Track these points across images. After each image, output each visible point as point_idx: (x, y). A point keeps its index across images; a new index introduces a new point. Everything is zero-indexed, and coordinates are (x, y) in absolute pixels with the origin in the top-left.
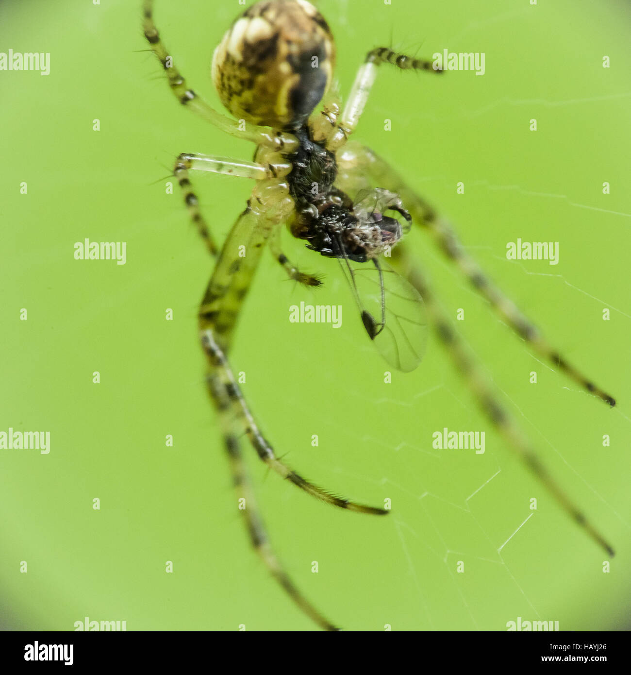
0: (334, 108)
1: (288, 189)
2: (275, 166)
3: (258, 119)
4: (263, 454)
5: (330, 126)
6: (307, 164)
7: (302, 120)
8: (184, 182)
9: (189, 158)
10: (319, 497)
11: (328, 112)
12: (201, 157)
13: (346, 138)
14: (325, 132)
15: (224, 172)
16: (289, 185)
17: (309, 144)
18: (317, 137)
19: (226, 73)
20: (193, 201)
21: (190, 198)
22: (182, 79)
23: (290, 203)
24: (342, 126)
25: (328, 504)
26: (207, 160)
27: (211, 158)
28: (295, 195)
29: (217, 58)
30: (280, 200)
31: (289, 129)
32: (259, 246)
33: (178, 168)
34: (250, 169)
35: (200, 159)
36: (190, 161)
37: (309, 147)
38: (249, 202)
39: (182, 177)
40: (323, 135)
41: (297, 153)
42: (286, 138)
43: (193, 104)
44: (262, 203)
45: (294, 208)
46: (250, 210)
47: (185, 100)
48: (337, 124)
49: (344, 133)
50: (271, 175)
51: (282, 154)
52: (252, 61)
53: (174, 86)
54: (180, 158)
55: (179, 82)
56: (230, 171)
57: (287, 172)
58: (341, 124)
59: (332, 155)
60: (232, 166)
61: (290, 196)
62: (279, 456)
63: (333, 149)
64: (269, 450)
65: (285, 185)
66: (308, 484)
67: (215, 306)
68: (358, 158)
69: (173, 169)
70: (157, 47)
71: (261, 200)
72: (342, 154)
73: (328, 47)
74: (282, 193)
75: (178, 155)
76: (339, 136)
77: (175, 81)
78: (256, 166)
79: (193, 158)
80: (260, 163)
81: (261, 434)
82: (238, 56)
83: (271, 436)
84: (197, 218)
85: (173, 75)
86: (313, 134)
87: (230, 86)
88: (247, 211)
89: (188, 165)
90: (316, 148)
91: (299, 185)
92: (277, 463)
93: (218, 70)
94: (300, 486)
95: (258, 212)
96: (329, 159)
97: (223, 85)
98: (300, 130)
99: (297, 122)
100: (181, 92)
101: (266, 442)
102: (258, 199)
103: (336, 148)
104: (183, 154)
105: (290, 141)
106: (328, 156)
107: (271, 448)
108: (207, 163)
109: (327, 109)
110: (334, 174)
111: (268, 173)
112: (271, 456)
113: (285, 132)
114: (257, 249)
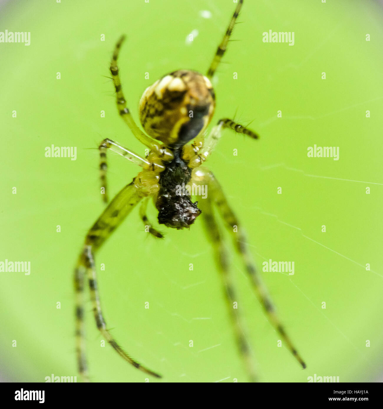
0: (199, 145)
1: (159, 180)
2: (155, 164)
3: (157, 135)
4: (99, 325)
5: (194, 154)
6: (174, 170)
7: (181, 145)
8: (103, 155)
9: (110, 142)
10: (125, 358)
11: (196, 145)
12: (117, 144)
13: (200, 163)
14: (190, 156)
15: (127, 157)
16: (160, 178)
17: (179, 159)
18: (185, 157)
19: (149, 103)
20: (104, 167)
21: (103, 165)
22: (125, 101)
23: (157, 188)
24: (201, 156)
25: (129, 363)
26: (120, 147)
27: (122, 147)
28: (161, 184)
29: (147, 93)
30: (152, 185)
31: (171, 147)
32: (132, 205)
33: (102, 146)
34: (142, 161)
35: (116, 145)
36: (110, 144)
37: (178, 161)
38: (134, 179)
39: (103, 151)
40: (188, 158)
41: (170, 162)
42: (168, 152)
43: (126, 116)
44: (141, 182)
45: (158, 192)
46: (134, 184)
47: (122, 113)
48: (199, 153)
49: (200, 160)
50: (151, 169)
51: (162, 160)
52: (167, 101)
53: (119, 103)
54: (105, 140)
55: (123, 102)
56: (130, 158)
57: (161, 171)
58: (201, 154)
59: (190, 170)
60: (133, 155)
61: (158, 184)
62: (108, 328)
63: (192, 167)
64: (103, 324)
65: (158, 177)
66: (120, 349)
67: (97, 233)
68: (204, 177)
69: (99, 145)
70: (115, 77)
71: (141, 180)
72: (195, 171)
73: (211, 108)
74: (154, 181)
75: (105, 138)
76: (198, 160)
77: (121, 100)
78: (146, 161)
79: (112, 143)
80: (149, 160)
81: (101, 313)
82: (160, 95)
83: (107, 317)
84: (103, 178)
85: (120, 97)
86: (183, 155)
87: (149, 111)
88: (132, 184)
89: (108, 146)
90: (182, 163)
91: (166, 180)
92: (106, 332)
93: (145, 99)
94: (116, 349)
95: (138, 186)
96: (187, 172)
97: (145, 109)
98: (177, 150)
99: (178, 145)
100: (122, 108)
101: (103, 319)
102: (140, 179)
103: (193, 167)
104: (107, 139)
105: (168, 154)
106: (188, 170)
107: (105, 323)
108: (119, 149)
109: (195, 143)
110: (187, 181)
111: (150, 167)
112: (104, 328)
113: (168, 148)
114: (130, 206)
